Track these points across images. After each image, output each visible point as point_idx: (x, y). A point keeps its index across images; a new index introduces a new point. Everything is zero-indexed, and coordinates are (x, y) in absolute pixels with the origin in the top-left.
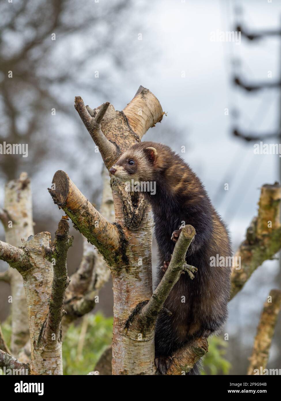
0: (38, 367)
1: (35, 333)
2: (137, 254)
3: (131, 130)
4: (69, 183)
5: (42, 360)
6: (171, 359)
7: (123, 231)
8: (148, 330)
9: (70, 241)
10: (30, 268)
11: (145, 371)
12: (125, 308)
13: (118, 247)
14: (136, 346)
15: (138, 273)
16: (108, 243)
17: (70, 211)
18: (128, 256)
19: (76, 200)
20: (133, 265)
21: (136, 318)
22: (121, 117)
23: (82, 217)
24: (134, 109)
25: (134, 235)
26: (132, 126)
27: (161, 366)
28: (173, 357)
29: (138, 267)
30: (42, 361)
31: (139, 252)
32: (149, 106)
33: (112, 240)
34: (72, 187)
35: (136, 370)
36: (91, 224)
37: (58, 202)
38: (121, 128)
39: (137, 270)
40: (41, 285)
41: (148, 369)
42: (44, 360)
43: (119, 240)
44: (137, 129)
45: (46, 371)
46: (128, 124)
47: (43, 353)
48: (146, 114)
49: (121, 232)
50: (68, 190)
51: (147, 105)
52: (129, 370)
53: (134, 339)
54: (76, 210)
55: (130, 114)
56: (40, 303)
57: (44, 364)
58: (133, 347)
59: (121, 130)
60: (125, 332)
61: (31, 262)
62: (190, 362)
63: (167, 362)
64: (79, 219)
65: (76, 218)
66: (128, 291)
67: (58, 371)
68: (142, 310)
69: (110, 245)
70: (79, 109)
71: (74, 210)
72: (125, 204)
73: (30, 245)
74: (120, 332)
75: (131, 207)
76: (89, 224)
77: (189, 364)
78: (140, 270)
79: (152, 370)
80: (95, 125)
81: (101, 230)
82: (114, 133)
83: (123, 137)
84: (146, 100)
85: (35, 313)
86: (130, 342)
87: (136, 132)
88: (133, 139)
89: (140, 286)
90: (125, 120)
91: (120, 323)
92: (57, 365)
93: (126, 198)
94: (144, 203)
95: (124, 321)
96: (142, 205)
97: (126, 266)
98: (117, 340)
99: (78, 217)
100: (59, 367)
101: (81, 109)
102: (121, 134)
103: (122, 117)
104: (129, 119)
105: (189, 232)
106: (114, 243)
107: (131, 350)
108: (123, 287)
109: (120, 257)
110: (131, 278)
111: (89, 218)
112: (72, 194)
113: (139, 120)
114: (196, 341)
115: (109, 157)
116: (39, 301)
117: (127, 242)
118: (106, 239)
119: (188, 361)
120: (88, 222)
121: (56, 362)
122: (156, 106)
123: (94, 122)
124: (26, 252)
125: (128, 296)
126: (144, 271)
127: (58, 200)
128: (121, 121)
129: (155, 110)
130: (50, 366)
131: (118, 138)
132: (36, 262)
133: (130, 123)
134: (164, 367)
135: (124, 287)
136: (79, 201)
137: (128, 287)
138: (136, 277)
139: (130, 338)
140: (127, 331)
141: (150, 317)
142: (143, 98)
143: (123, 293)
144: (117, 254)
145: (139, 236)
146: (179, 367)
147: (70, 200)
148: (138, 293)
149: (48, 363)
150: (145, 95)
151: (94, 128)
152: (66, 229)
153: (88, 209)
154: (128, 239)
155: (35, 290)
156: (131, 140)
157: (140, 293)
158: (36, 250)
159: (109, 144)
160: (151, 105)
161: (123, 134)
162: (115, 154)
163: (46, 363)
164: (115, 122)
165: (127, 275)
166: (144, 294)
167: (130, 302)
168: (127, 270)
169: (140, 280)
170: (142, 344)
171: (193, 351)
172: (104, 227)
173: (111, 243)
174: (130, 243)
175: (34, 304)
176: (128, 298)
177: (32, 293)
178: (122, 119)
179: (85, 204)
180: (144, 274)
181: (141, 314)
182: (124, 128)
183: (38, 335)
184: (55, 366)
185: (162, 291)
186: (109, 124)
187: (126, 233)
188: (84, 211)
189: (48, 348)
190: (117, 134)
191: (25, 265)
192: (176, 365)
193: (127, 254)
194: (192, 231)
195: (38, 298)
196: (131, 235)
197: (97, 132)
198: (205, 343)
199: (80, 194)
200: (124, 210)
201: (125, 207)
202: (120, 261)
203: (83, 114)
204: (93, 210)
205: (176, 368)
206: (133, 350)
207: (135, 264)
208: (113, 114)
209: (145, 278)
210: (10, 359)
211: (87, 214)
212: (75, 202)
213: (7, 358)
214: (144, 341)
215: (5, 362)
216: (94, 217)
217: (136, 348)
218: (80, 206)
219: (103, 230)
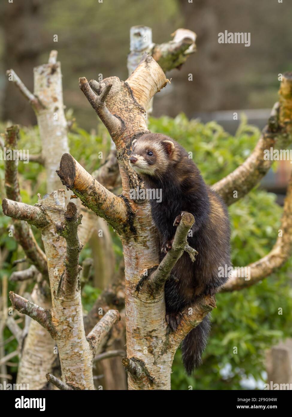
0: (59, 314)
1: (54, 283)
2: (144, 224)
3: (135, 102)
4: (75, 166)
5: (62, 308)
6: (181, 314)
7: (130, 205)
8: (157, 293)
9: (79, 220)
10: (46, 225)
11: (157, 328)
12: (135, 273)
13: (125, 220)
14: (146, 307)
15: (146, 242)
16: (116, 217)
17: (78, 192)
18: (136, 226)
19: (82, 182)
20: (140, 235)
21: (146, 283)
22: (125, 89)
23: (89, 196)
24: (139, 79)
25: (140, 207)
26: (137, 97)
27: (172, 322)
28: (183, 312)
29: (146, 237)
30: (62, 310)
31: (146, 223)
32: (153, 75)
33: (120, 214)
34: (78, 171)
35: (147, 327)
37: (66, 184)
38: (126, 101)
39: (145, 239)
40: (58, 240)
41: (159, 326)
42: (64, 309)
43: (127, 213)
44: (141, 100)
45: (66, 318)
46: (132, 96)
47: (63, 302)
48: (150, 84)
49: (128, 206)
50: (75, 174)
51: (150, 75)
52: (141, 327)
53: (145, 301)
54: (83, 191)
55: (135, 85)
56: (58, 257)
57: (64, 312)
58: (144, 308)
59: (126, 103)
60: (136, 294)
61: (47, 219)
62: (200, 318)
63: (177, 317)
64: (87, 198)
65: (84, 198)
66: (137, 258)
67: (78, 317)
68: (151, 276)
69: (118, 218)
70: (83, 89)
71: (82, 191)
72: (131, 178)
73: (46, 202)
74: (132, 294)
75: (137, 180)
76: (97, 202)
77: (198, 319)
78: (147, 239)
79: (163, 326)
80: (99, 104)
81: (109, 206)
82: (119, 107)
83: (128, 110)
84: (149, 70)
85: (54, 265)
86: (141, 304)
87: (140, 104)
88: (138, 111)
89: (148, 253)
90: (130, 92)
91: (131, 286)
92: (77, 312)
93: (131, 173)
95: (134, 285)
97: (134, 236)
98: (129, 300)
99: (85, 197)
100: (79, 314)
101: (85, 89)
102: (126, 108)
103: (127, 89)
104: (134, 91)
105: (188, 220)
106: (122, 217)
107: (142, 310)
108: (132, 254)
109: (128, 228)
110: (139, 247)
111: (96, 197)
112: (78, 177)
113: (143, 91)
114: (204, 299)
115: (115, 132)
116: (57, 254)
117: (135, 214)
118: (114, 214)
119: (197, 317)
120: (96, 200)
121: (76, 309)
122: (159, 75)
123: (99, 101)
124: (42, 210)
125: (137, 262)
126: (151, 239)
127: (66, 182)
128: (126, 93)
129: (159, 79)
130: (70, 314)
131: (123, 111)
132: (52, 220)
133: (135, 95)
134: (175, 323)
135: (134, 254)
136: (86, 182)
137: (136, 254)
138: (144, 246)
139: (141, 300)
140: (138, 294)
141: (159, 283)
142: (147, 67)
143: (132, 260)
144: (125, 226)
145: (145, 209)
146: (188, 322)
147: (77, 182)
148: (147, 260)
149: (67, 311)
150: (149, 64)
151: (99, 107)
152: (74, 212)
153: (95, 189)
154: (134, 211)
155: (53, 245)
156: (136, 112)
157: (148, 260)
158: (51, 208)
159: (114, 120)
160: (154, 74)
161: (127, 107)
162: (120, 129)
163: (66, 312)
164: (120, 95)
165: (135, 244)
166: (152, 260)
167: (139, 269)
168: (136, 239)
169: (148, 248)
170: (153, 305)
171: (201, 308)
172: (111, 203)
173: (118, 217)
174: (137, 215)
175: (52, 257)
176: (137, 264)
177: (50, 247)
178: (127, 91)
179: (92, 184)
180: (151, 243)
181: (150, 280)
182: (129, 101)
183: (58, 286)
184: (74, 313)
185: (168, 264)
186: (114, 98)
187: (133, 206)
188: (91, 191)
189: (67, 298)
190: (122, 108)
191: (42, 223)
192: (186, 321)
193: (134, 225)
194: (191, 219)
195: (55, 252)
196: (138, 208)
197: (102, 110)
198: (212, 301)
199: (86, 176)
200: (130, 184)
201: (131, 181)
202: (129, 231)
203: (88, 94)
204: (100, 189)
205: (186, 323)
206: (144, 310)
207: (143, 234)
208: (118, 87)
209: (153, 246)
210: (33, 307)
211: (94, 193)
212: (82, 184)
213: (29, 306)
214: (154, 302)
215: (28, 310)
216: (101, 195)
217: (147, 309)
218: (87, 187)
219: (111, 206)
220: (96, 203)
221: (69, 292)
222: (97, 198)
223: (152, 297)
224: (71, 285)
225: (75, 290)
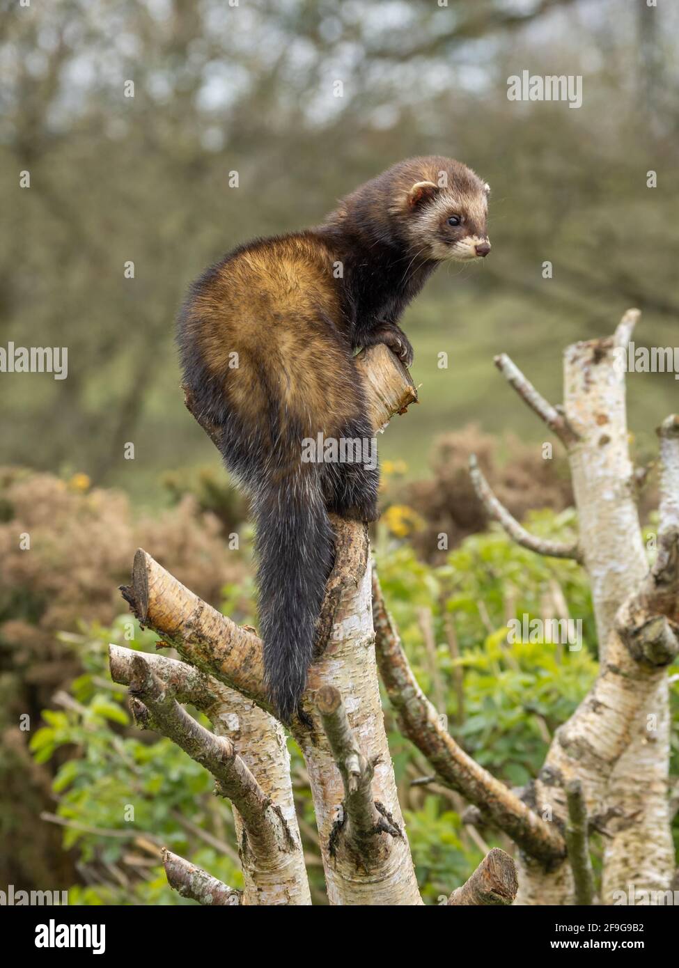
0: (252, 902)
4: (148, 578)
5: (256, 889)
8: (372, 862)
10: (212, 704)
12: (325, 814)
14: (356, 892)
17: (163, 635)
18: (309, 712)
19: (167, 613)
20: (322, 731)
21: (342, 839)
23: (188, 644)
25: (315, 669)
30: (255, 892)
36: (211, 656)
37: (138, 616)
42: (260, 890)
47: (255, 875)
50: (148, 595)
53: (350, 879)
54: (173, 632)
57: (260, 898)
58: (352, 893)
61: (210, 691)
64: (185, 648)
65: (179, 647)
66: (322, 783)
68: (347, 824)
71: (169, 631)
74: (328, 862)
76: (208, 656)
86: (344, 885)
91: (325, 845)
92: (289, 898)
94: (330, 602)
95: (327, 841)
96: (327, 608)
97: (309, 733)
99: (181, 645)
108: (314, 773)
110: (324, 757)
111: (205, 646)
112: (156, 600)
118: (254, 684)
120: (205, 652)
121: (286, 892)
125: (324, 792)
127: (138, 611)
130: (273, 902)
135: (317, 774)
136: (175, 613)
137: (321, 774)
139: (343, 877)
140: (335, 863)
143: (318, 787)
145: (326, 672)
147: (155, 613)
149: (267, 897)
150: (370, 352)
153: (200, 627)
160: (377, 376)
163: (263, 896)
165: (316, 750)
167: (329, 806)
168: (315, 741)
170: (368, 887)
171: (478, 898)
172: (243, 659)
176: (325, 796)
179: (192, 618)
181: (346, 833)
184: (283, 901)
188: (190, 631)
189: (262, 868)
191: (201, 699)
193: (306, 709)
198: (498, 884)
199: (177, 599)
202: (297, 722)
204: (215, 627)
206: (353, 899)
210: (205, 884)
211: (199, 637)
212: (167, 617)
213: (197, 882)
214: (370, 883)
215: (195, 889)
216: (217, 642)
217: (358, 896)
218: (180, 624)
219: (243, 665)
220: (207, 660)
221: (261, 854)
222: (208, 647)
223: (361, 871)
224: (259, 839)
225: (276, 849)
